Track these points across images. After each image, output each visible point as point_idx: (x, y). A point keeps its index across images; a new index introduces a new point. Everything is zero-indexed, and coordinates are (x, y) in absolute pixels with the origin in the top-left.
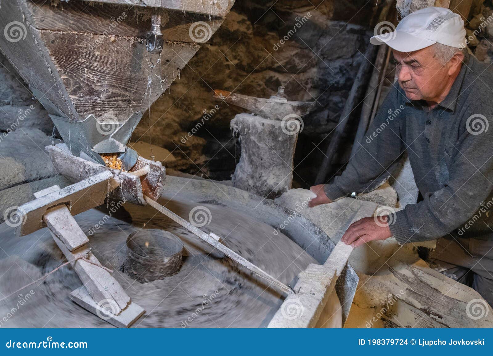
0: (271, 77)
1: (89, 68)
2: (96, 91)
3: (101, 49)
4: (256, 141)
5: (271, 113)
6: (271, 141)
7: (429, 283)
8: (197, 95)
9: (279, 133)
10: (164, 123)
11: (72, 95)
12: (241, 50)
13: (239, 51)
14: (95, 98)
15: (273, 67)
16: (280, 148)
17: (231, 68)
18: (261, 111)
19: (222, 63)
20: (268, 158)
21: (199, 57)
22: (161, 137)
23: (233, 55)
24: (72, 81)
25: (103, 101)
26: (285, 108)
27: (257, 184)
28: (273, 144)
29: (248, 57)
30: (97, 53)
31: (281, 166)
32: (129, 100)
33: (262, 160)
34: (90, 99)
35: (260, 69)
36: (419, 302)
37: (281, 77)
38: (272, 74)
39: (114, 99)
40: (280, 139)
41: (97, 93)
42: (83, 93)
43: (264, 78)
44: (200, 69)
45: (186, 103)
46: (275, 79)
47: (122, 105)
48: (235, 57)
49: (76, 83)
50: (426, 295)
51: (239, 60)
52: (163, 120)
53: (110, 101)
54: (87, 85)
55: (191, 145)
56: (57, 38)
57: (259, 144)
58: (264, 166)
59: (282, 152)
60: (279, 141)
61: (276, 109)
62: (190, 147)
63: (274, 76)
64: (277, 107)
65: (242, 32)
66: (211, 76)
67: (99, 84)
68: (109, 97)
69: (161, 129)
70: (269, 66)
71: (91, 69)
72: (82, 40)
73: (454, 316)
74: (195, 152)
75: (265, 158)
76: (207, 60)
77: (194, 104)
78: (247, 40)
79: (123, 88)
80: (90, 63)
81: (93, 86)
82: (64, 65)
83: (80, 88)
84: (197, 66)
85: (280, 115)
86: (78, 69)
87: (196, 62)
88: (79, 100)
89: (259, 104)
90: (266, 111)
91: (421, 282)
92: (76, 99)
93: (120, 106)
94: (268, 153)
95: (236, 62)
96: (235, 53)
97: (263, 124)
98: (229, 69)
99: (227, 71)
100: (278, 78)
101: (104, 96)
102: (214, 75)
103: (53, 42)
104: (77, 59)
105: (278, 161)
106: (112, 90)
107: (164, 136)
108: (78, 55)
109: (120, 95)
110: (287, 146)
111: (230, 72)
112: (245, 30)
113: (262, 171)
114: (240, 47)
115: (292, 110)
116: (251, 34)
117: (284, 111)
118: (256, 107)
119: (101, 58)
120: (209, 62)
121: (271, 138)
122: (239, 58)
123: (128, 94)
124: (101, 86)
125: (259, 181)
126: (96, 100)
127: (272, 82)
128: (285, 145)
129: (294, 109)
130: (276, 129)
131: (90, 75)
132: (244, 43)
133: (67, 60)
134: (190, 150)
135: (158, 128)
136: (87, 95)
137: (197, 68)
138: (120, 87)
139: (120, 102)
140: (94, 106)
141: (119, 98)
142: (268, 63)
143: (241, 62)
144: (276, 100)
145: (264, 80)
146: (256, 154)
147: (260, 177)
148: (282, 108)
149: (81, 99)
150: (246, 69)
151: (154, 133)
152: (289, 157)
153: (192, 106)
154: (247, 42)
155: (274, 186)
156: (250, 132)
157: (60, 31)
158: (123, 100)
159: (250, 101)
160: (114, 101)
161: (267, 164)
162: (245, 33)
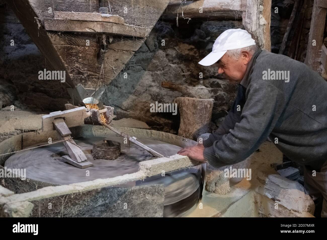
0: (214, 82)
1: (77, 61)
2: (81, 73)
3: (82, 53)
4: (185, 110)
5: (196, 94)
6: (193, 109)
7: (275, 182)
8: (166, 93)
9: (197, 104)
10: (145, 109)
11: (70, 74)
12: (192, 66)
13: (191, 66)
14: (81, 76)
15: (215, 76)
16: (199, 113)
17: (186, 77)
18: (190, 94)
19: (179, 73)
20: (192, 119)
21: (165, 71)
22: (144, 117)
23: (187, 69)
24: (70, 67)
25: (86, 78)
26: (204, 91)
27: (187, 135)
28: (194, 111)
29: (196, 70)
30: (80, 55)
31: (200, 124)
32: (99, 78)
33: (189, 120)
34: (79, 76)
35: (205, 77)
36: (271, 195)
37: (220, 82)
38: (214, 80)
39: (90, 77)
40: (198, 108)
41: (83, 74)
42: (75, 73)
43: (209, 82)
44: (166, 77)
45: (159, 97)
46: (216, 83)
47: (95, 80)
48: (188, 71)
49: (72, 68)
50: (273, 189)
51: (191, 72)
52: (145, 107)
53: (89, 78)
54: (77, 69)
55: (163, 123)
56: (62, 48)
57: (187, 112)
58: (191, 124)
59: (201, 116)
60: (198, 109)
61: (199, 92)
62: (163, 124)
63: (216, 81)
64: (199, 90)
65: (191, 55)
66: (173, 81)
67: (83, 69)
68: (88, 76)
69: (144, 113)
70: (212, 75)
71: (78, 62)
72: (73, 49)
73: (285, 199)
74: (166, 127)
75: (190, 119)
76: (170, 72)
77: (164, 98)
78: (195, 60)
79: (95, 72)
80: (78, 59)
81: (80, 70)
82: (66, 60)
83: (74, 71)
84: (164, 76)
85: (202, 95)
86: (72, 62)
87: (163, 74)
88: (74, 76)
89: (188, 89)
90: (193, 93)
91: (271, 182)
92: (72, 76)
93: (95, 81)
94: (192, 117)
95: (189, 73)
96: (189, 68)
97: (189, 100)
98: (185, 77)
99: (184, 79)
100: (218, 82)
101: (86, 75)
102: (175, 81)
103: (60, 50)
104: (71, 57)
105: (198, 121)
106: (89, 73)
107: (146, 117)
108: (72, 56)
109: (94, 75)
110: (204, 112)
111: (186, 79)
112: (194, 54)
113: (190, 127)
114: (191, 64)
115: (208, 92)
116: (197, 56)
117: (203, 93)
118: (187, 91)
119: (82, 57)
120: (171, 73)
121: (193, 108)
122: (191, 70)
123: (98, 75)
124: (84, 70)
125: (188, 133)
126: (82, 77)
127: (215, 85)
128: (202, 111)
129: (209, 92)
130: (196, 102)
131: (77, 65)
132: (193, 62)
133: (67, 58)
134: (162, 126)
135: (143, 112)
136: (77, 74)
137: (164, 77)
138: (93, 71)
139: (94, 79)
140: (81, 79)
141: (93, 77)
142: (211, 73)
143: (192, 73)
144: (198, 87)
145: (210, 84)
146: (186, 118)
147: (188, 131)
148: (202, 91)
149: (75, 76)
150: (196, 77)
151: (139, 115)
152: (206, 119)
153: (163, 99)
154: (196, 61)
155: (196, 135)
156: (182, 105)
157: (63, 45)
158: (96, 78)
159: (183, 88)
160: (91, 78)
161: (192, 123)
162: (193, 56)
